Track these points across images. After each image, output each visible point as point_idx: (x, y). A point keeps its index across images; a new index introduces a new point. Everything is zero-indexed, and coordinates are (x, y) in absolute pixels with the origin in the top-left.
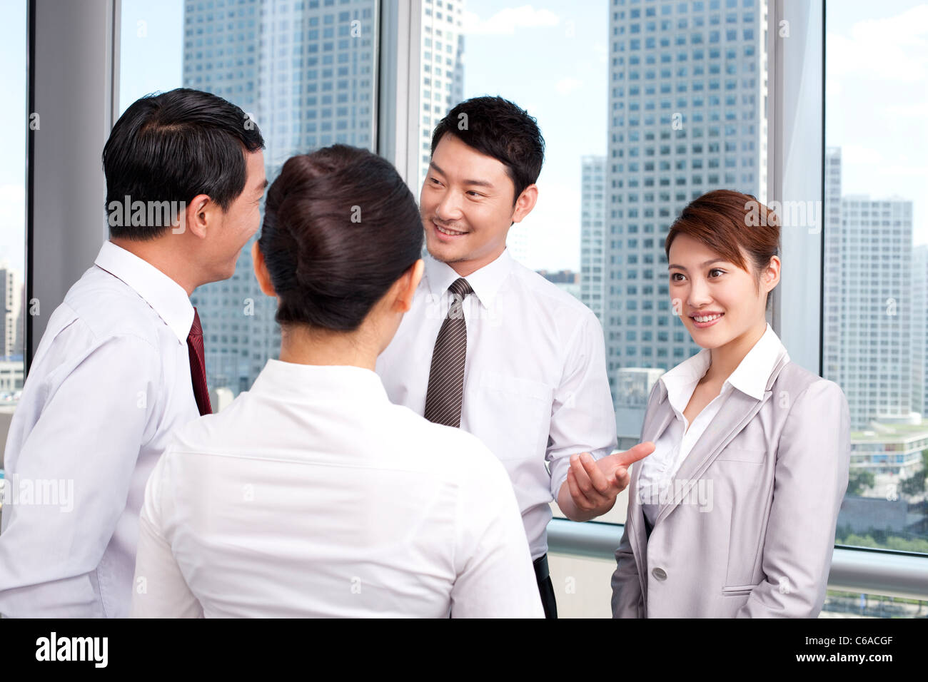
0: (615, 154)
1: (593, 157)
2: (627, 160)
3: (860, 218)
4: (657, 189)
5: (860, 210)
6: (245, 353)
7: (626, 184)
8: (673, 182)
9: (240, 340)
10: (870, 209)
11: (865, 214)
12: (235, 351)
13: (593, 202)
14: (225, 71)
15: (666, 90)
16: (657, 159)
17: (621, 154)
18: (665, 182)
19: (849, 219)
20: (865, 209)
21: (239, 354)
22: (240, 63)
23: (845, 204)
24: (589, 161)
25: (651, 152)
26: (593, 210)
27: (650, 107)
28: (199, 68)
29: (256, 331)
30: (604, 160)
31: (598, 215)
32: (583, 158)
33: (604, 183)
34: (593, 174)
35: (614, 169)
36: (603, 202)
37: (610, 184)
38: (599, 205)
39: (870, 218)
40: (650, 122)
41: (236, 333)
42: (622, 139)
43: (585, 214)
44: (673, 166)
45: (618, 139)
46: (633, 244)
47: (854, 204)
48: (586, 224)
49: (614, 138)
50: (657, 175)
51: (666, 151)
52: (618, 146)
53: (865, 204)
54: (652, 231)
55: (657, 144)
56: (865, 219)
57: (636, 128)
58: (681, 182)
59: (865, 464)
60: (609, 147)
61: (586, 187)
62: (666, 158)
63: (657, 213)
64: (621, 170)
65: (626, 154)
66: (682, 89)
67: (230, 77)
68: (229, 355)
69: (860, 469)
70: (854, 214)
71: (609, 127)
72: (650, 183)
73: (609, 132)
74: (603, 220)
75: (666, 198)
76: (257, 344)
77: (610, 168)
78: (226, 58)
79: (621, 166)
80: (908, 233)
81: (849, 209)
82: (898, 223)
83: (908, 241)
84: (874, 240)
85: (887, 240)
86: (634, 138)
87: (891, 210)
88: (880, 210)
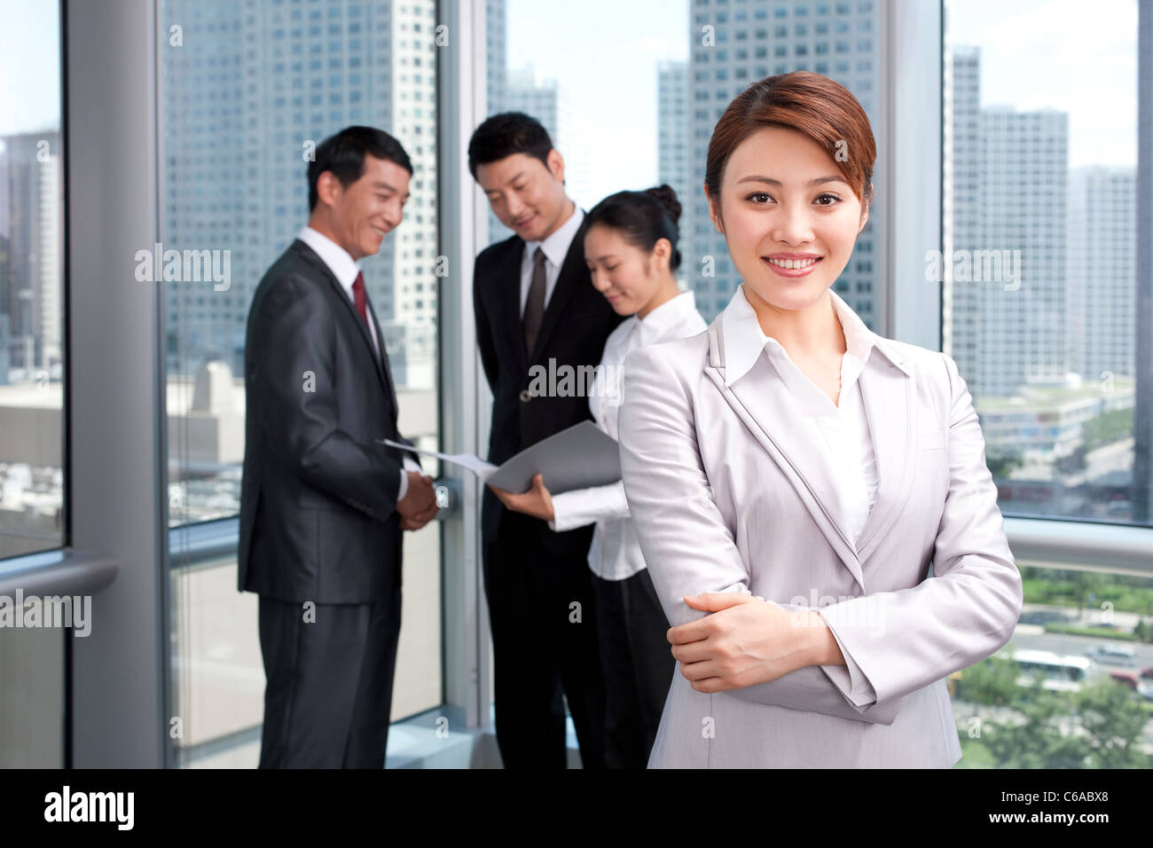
0: (698, 58)
1: (672, 63)
2: (713, 65)
3: (1004, 134)
7: (712, 96)
9: (234, 302)
10: (1016, 124)
11: (1010, 129)
12: (227, 317)
13: (672, 119)
16: (751, 63)
17: (706, 59)
19: (990, 135)
20: (1010, 124)
21: (233, 320)
23: (986, 117)
24: (666, 68)
25: (743, 55)
26: (672, 130)
30: (686, 66)
31: (679, 136)
32: (659, 64)
33: (685, 96)
34: (672, 84)
35: (698, 77)
36: (685, 119)
37: (692, 96)
38: (679, 124)
39: (1017, 135)
40: (741, 17)
43: (663, 135)
47: (997, 117)
48: (663, 147)
49: (696, 38)
51: (762, 54)
52: (702, 48)
53: (1010, 117)
55: (751, 45)
56: (1009, 135)
57: (725, 26)
59: (1011, 440)
60: (691, 47)
61: (663, 101)
62: (763, 61)
64: (707, 79)
65: (712, 58)
68: (220, 321)
69: (1006, 445)
70: (997, 129)
71: (690, 24)
73: (690, 30)
74: (685, 141)
77: (692, 77)
79: (706, 74)
80: (1064, 151)
81: (991, 123)
82: (1051, 140)
83: (1063, 162)
84: (1022, 162)
85: (1038, 162)
86: (722, 38)
87: (1042, 123)
88: (1029, 124)
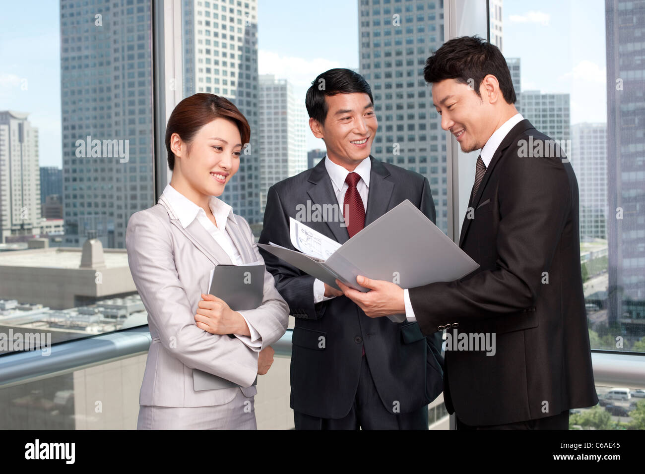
0: (364, 66)
2: (372, 71)
3: (534, 107)
4: (394, 91)
5: (534, 101)
6: (112, 214)
8: (405, 85)
9: (107, 205)
10: (541, 101)
11: (537, 104)
12: (104, 213)
14: (90, 16)
16: (393, 69)
17: (368, 67)
18: (399, 86)
19: (526, 107)
20: (538, 101)
21: (107, 215)
22: (100, 11)
23: (524, 97)
25: (389, 65)
27: (388, 33)
28: (72, 15)
29: (119, 198)
39: (541, 107)
40: (387, 44)
41: (104, 200)
42: (369, 56)
44: (405, 74)
45: (366, 56)
47: (530, 97)
49: (363, 56)
50: (394, 81)
51: (399, 64)
52: (366, 61)
53: (537, 97)
54: (392, 120)
55: (393, 59)
56: (537, 107)
57: (379, 49)
58: (411, 85)
60: (360, 62)
62: (400, 69)
63: (394, 107)
65: (372, 66)
66: (409, 20)
68: (100, 216)
70: (530, 104)
71: (360, 49)
72: (389, 86)
73: (360, 52)
75: (400, 96)
76: (119, 207)
78: (90, 7)
80: (568, 116)
81: (526, 101)
82: (560, 110)
83: (567, 122)
84: (544, 122)
85: (553, 121)
86: (377, 56)
87: (555, 100)
88: (548, 101)
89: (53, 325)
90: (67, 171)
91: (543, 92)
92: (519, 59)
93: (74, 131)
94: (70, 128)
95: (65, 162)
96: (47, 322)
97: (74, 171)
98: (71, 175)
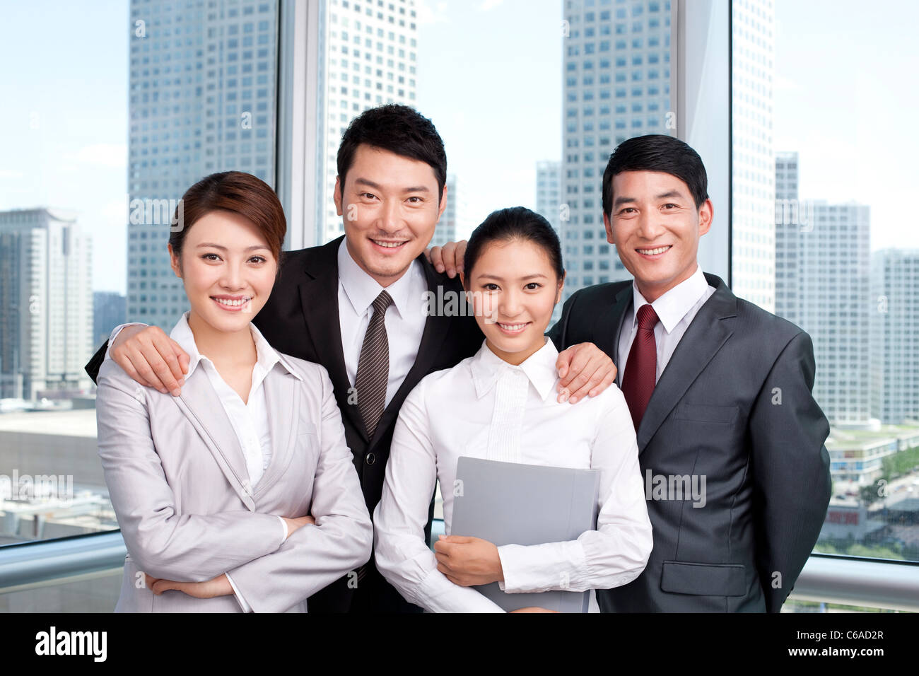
0: (570, 159)
1: (548, 163)
2: (582, 165)
5: (818, 214)
7: (581, 190)
10: (828, 215)
11: (823, 219)
13: (548, 208)
14: (173, 76)
15: (621, 94)
17: (576, 159)
20: (822, 215)
22: (188, 69)
24: (544, 166)
27: (605, 111)
28: (146, 73)
30: (559, 166)
32: (538, 163)
33: (559, 189)
34: (548, 179)
35: (569, 174)
37: (565, 190)
38: (554, 211)
39: (828, 223)
42: (577, 144)
45: (573, 144)
46: (589, 250)
49: (569, 144)
52: (573, 151)
53: (824, 209)
56: (822, 224)
60: (564, 151)
61: (541, 193)
64: (577, 176)
65: (581, 159)
66: (637, 93)
67: (178, 82)
71: (564, 133)
73: (564, 137)
77: (565, 174)
78: (173, 63)
79: (576, 172)
80: (867, 237)
82: (856, 228)
83: (866, 246)
84: (832, 246)
85: (845, 245)
86: (589, 143)
87: (849, 215)
88: (838, 215)
89: (105, 521)
90: (132, 298)
91: (831, 203)
92: (796, 154)
93: (144, 242)
94: (139, 236)
95: (131, 286)
96: (98, 517)
97: (144, 299)
98: (138, 305)
